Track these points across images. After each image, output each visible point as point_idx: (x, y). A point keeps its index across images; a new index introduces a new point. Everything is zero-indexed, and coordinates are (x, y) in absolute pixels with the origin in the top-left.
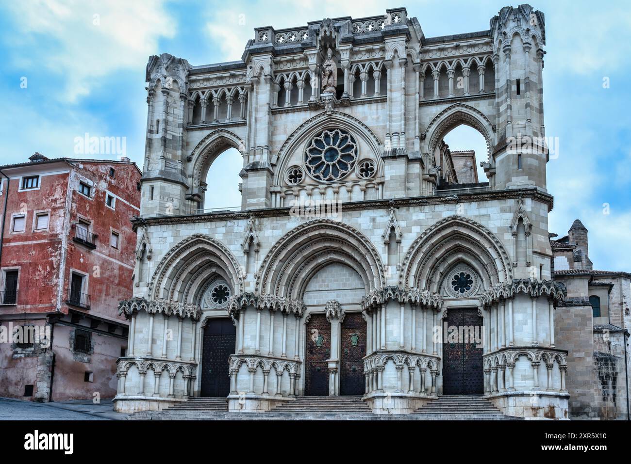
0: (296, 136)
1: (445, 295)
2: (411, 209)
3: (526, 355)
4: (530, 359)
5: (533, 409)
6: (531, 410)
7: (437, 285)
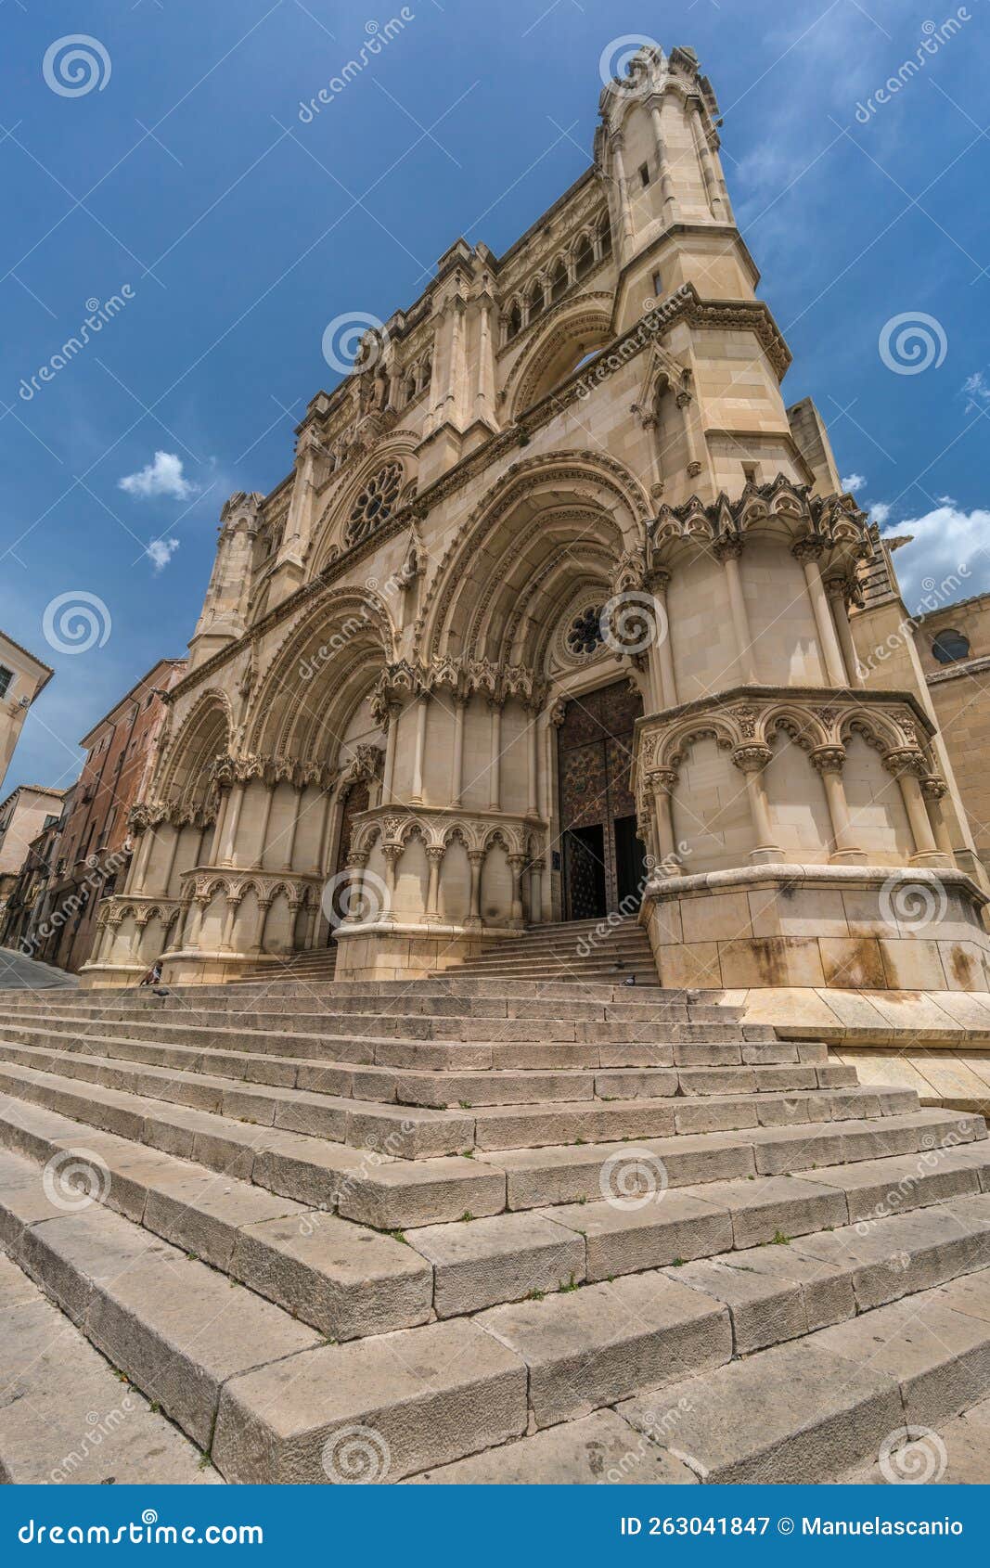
0: (335, 504)
1: (554, 669)
2: (446, 503)
3: (708, 734)
4: (725, 745)
5: (756, 949)
6: (750, 955)
7: (522, 646)
